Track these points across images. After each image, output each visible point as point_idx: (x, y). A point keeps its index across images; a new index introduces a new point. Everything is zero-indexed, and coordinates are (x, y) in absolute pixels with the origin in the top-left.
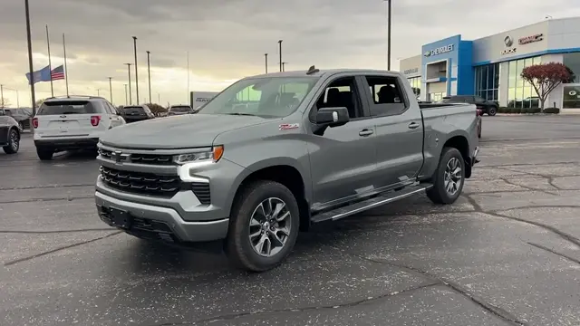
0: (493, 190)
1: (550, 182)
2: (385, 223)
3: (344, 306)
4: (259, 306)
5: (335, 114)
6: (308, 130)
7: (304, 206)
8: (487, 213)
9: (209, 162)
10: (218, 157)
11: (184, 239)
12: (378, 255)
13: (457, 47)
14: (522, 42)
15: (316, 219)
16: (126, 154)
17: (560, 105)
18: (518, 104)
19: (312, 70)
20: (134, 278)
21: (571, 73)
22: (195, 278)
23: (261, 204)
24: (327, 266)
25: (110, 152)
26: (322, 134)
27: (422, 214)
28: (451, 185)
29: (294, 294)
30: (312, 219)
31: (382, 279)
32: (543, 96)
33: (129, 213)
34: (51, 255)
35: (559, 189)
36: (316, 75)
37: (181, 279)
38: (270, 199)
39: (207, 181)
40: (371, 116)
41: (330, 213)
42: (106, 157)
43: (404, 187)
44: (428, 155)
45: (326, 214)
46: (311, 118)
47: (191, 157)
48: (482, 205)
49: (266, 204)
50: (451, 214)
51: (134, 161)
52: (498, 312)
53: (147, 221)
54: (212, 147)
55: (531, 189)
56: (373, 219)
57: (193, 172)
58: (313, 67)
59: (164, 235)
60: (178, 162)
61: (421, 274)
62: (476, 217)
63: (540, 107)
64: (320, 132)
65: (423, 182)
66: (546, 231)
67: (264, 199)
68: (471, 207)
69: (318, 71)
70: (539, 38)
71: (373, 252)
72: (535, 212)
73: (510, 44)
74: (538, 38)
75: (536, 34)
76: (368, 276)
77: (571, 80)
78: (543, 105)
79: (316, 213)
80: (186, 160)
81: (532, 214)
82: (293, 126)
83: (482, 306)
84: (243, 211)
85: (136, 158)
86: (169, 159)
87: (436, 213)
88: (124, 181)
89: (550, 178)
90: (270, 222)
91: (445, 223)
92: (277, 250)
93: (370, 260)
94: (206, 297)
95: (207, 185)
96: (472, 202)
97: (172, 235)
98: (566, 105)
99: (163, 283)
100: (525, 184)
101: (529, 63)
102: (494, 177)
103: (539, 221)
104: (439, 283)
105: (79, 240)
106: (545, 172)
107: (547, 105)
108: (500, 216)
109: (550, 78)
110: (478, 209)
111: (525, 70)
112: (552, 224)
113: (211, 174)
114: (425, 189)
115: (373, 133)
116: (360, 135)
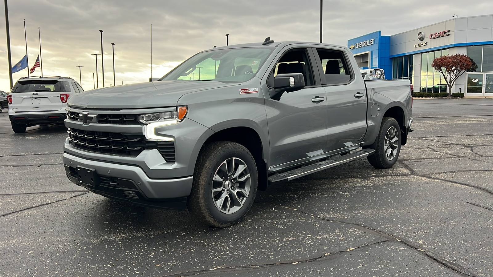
0: (423, 157)
1: (472, 150)
2: (332, 185)
3: (303, 262)
4: (219, 263)
5: (292, 80)
6: (266, 94)
7: (262, 167)
8: (422, 176)
9: (174, 122)
10: (182, 117)
11: (149, 197)
12: (328, 214)
13: (377, 41)
14: (433, 37)
15: (273, 179)
16: (93, 115)
17: (464, 90)
18: (429, 89)
19: (268, 41)
20: (95, 236)
21: (474, 64)
22: (154, 235)
23: (225, 162)
24: (281, 224)
25: (77, 114)
26: (279, 99)
27: (364, 178)
28: (389, 152)
29: (253, 251)
30: (270, 179)
31: (337, 236)
32: (450, 82)
33: (95, 171)
34: (15, 215)
35: (482, 156)
36: (272, 45)
37: (141, 237)
38: (234, 158)
39: (171, 139)
40: (322, 85)
41: (285, 174)
42: (73, 119)
43: (349, 152)
44: (370, 123)
45: (282, 175)
46: (268, 84)
47: (157, 117)
48: (416, 170)
49: (229, 163)
50: (389, 177)
51: (100, 122)
52: (454, 267)
53: (113, 179)
54: (177, 107)
55: (457, 157)
56: (319, 182)
57: (157, 132)
58: (268, 39)
59: (130, 193)
60: (143, 121)
61: (373, 232)
62: (414, 180)
63: (448, 91)
64: (277, 97)
65: (365, 147)
66: (481, 192)
67: (228, 156)
68: (406, 171)
69: (273, 42)
70: (448, 34)
71: (324, 211)
72: (466, 175)
73: (422, 39)
74: (446, 34)
75: (444, 30)
76: (323, 234)
77: (474, 70)
78: (450, 91)
79: (272, 174)
80: (152, 120)
81: (463, 177)
82: (252, 90)
83: (437, 261)
84: (208, 164)
85: (102, 118)
86: (135, 119)
87: (376, 176)
88: (90, 141)
89: (471, 147)
90: (231, 181)
91: (386, 185)
92: (236, 209)
93: (322, 219)
94: (166, 254)
95: (172, 144)
96: (407, 167)
97: (138, 193)
98: (470, 91)
99: (124, 241)
100: (450, 152)
101: (438, 55)
102: (422, 146)
103: (471, 182)
104: (391, 239)
105: (45, 201)
106: (466, 142)
107: (454, 90)
108: (434, 178)
109: (457, 67)
110: (413, 173)
111: (435, 61)
112: (485, 186)
113: (176, 133)
114: (368, 153)
115: (324, 100)
116: (313, 102)
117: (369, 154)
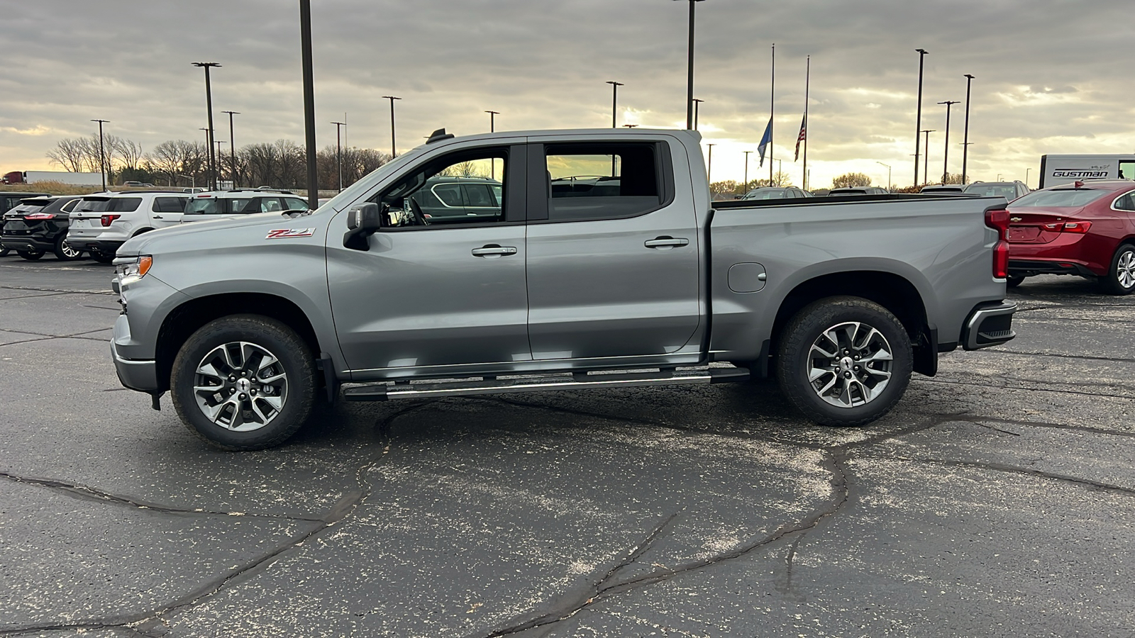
10: (143, 272)
19: (438, 136)
23: (223, 347)
40: (527, 221)
44: (727, 307)
54: (139, 257)
58: (440, 132)
69: (449, 137)
82: (298, 232)
114: (710, 377)
115: (515, 253)
116: (475, 255)
117: (711, 379)
